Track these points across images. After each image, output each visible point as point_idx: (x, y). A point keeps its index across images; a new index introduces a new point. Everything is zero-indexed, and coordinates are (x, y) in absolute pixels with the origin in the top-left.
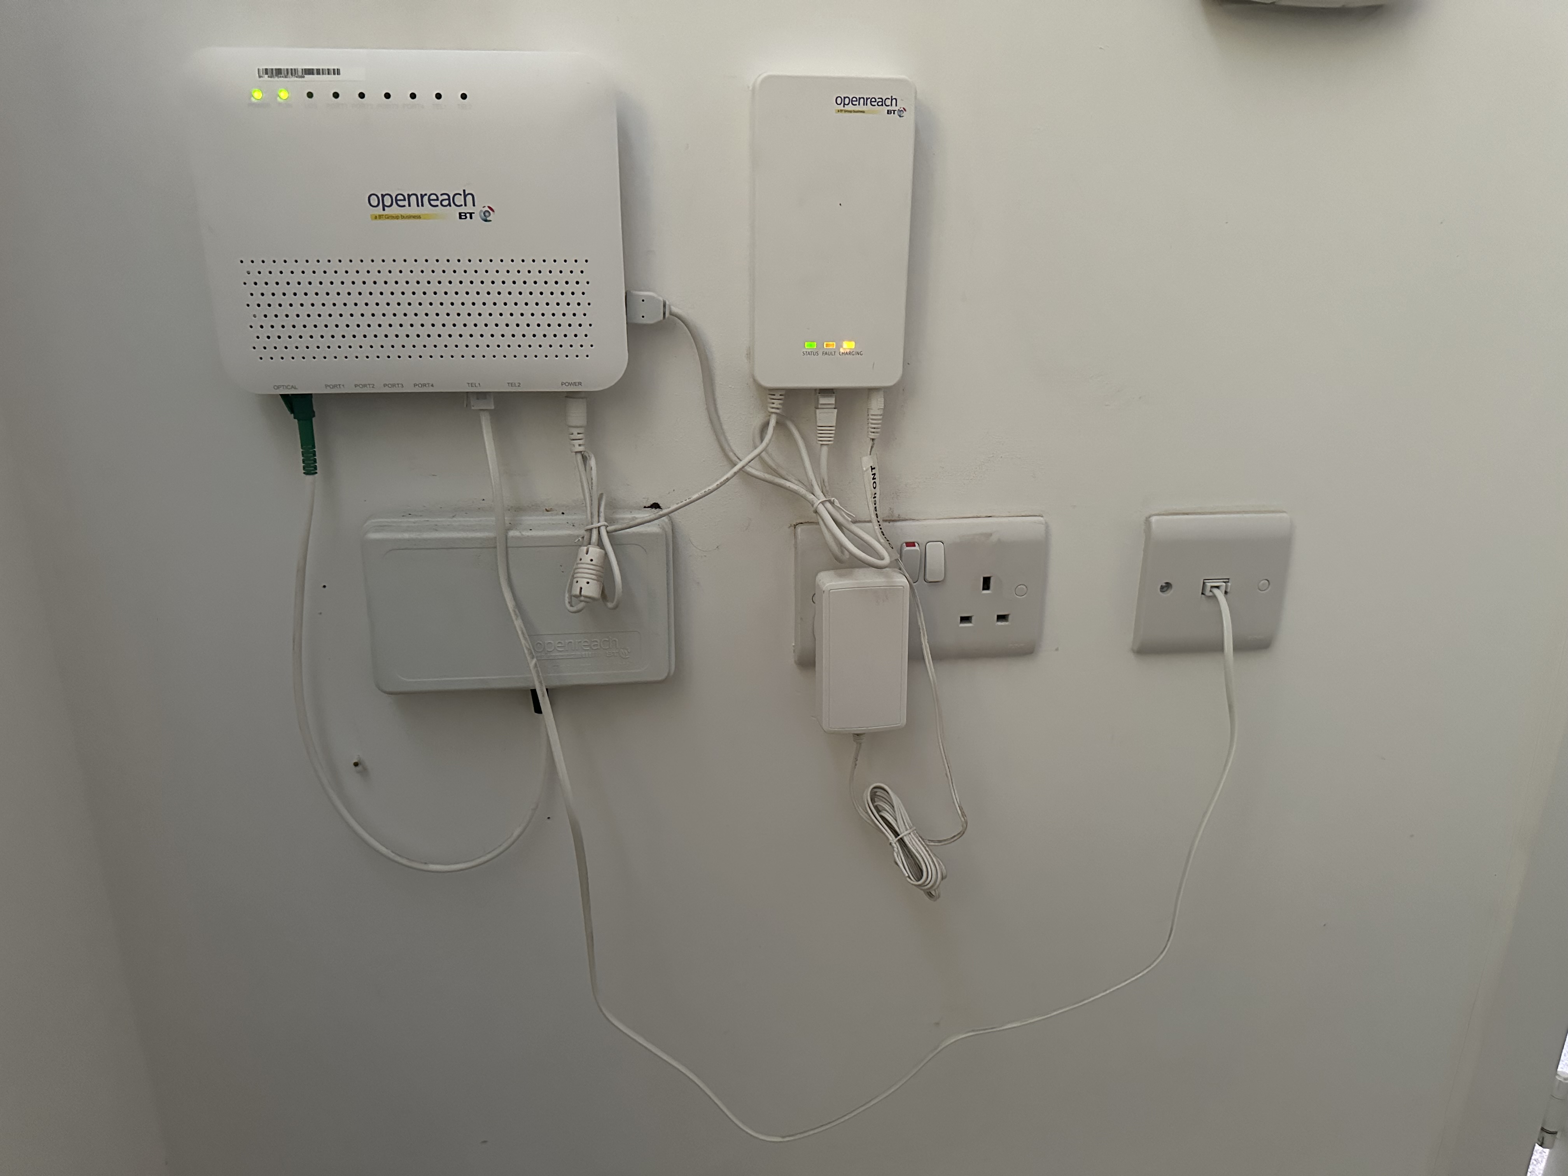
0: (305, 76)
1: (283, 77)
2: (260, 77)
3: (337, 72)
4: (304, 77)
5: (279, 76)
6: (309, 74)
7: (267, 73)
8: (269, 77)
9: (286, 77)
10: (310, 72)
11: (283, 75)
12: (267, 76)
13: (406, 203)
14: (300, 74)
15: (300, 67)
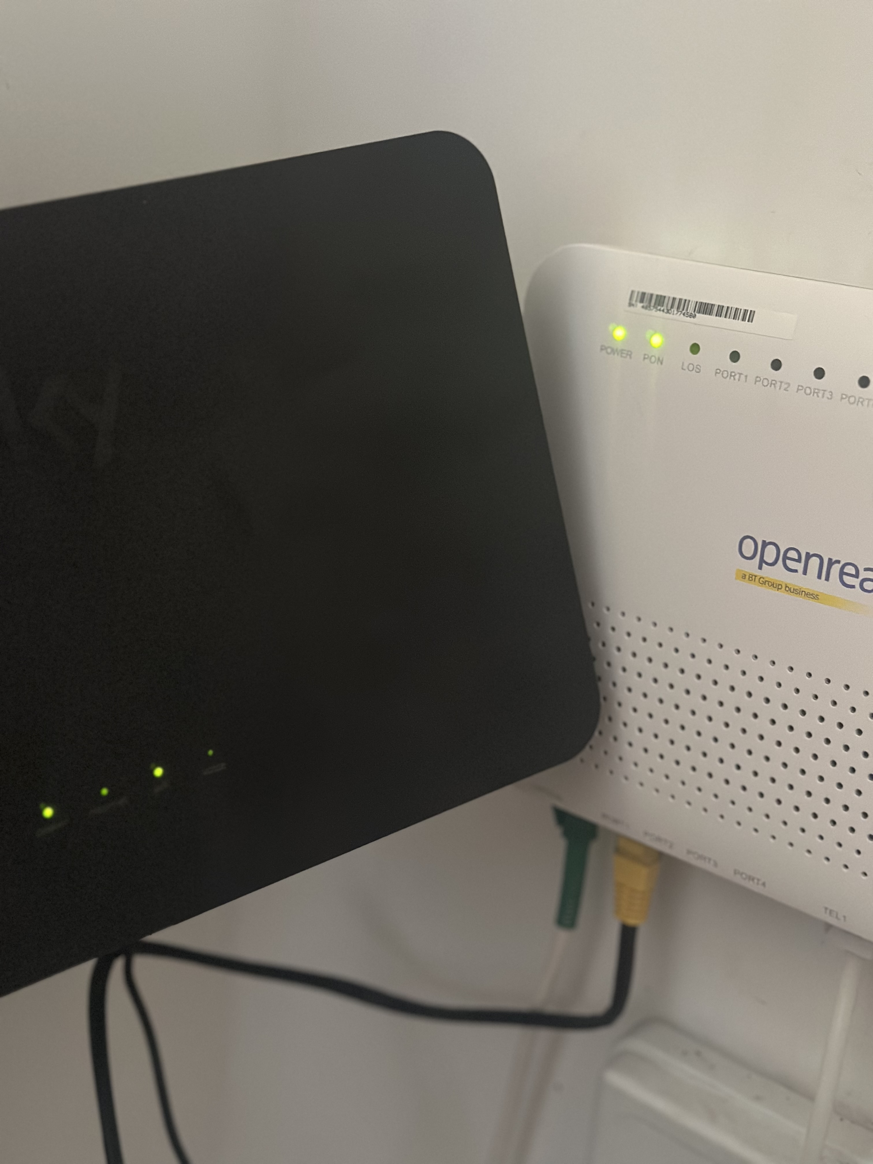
0: (697, 315)
1: (663, 311)
2: (630, 305)
3: (748, 316)
4: (694, 316)
5: (659, 308)
6: (704, 312)
7: (642, 301)
8: (643, 307)
9: (668, 312)
10: (705, 308)
11: (664, 307)
12: (642, 305)
13: (800, 567)
14: (691, 310)
15: (695, 297)
